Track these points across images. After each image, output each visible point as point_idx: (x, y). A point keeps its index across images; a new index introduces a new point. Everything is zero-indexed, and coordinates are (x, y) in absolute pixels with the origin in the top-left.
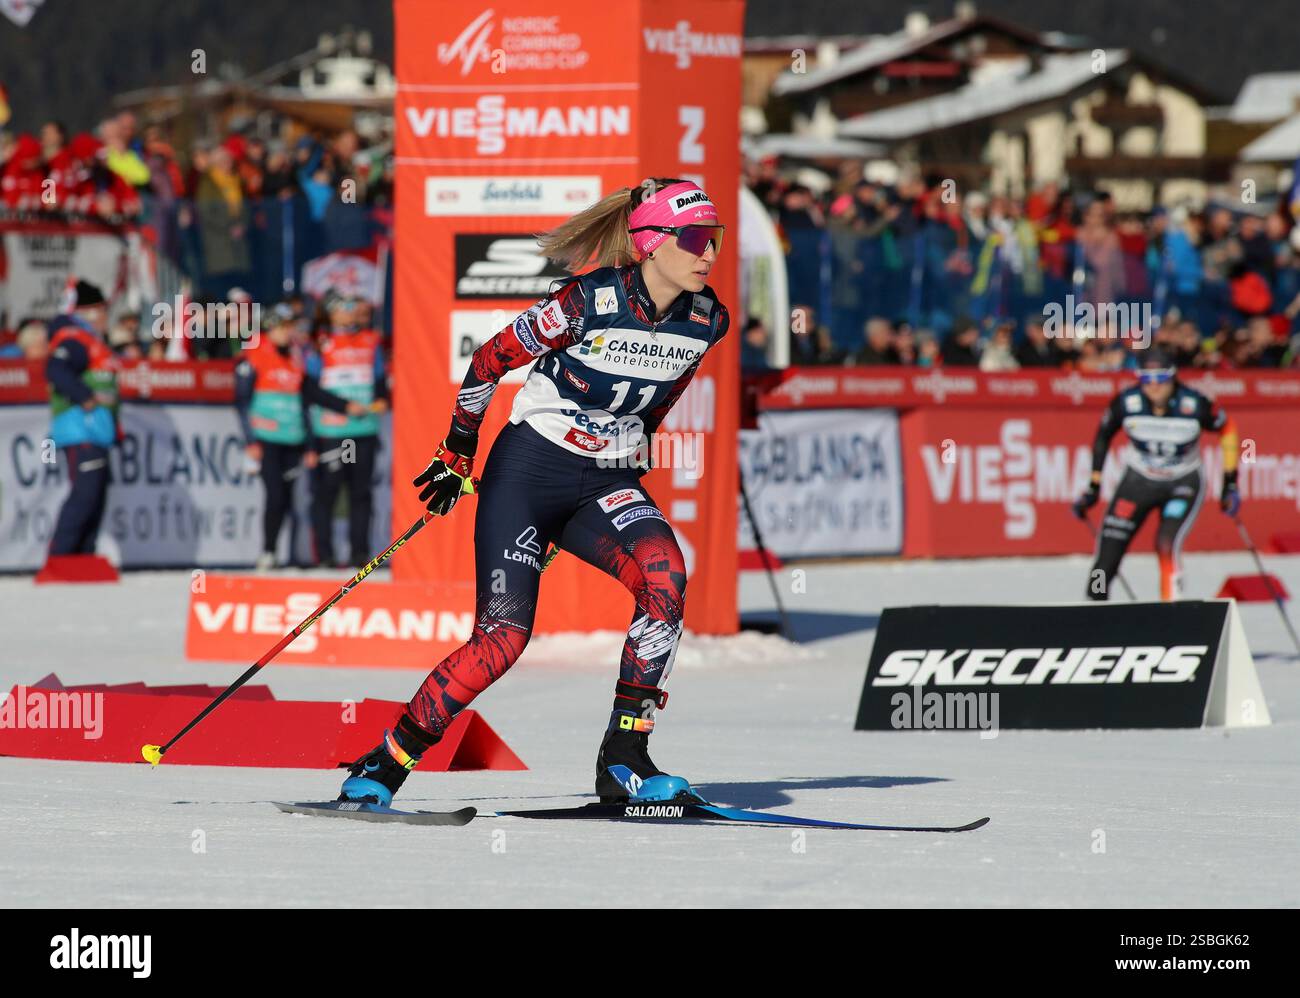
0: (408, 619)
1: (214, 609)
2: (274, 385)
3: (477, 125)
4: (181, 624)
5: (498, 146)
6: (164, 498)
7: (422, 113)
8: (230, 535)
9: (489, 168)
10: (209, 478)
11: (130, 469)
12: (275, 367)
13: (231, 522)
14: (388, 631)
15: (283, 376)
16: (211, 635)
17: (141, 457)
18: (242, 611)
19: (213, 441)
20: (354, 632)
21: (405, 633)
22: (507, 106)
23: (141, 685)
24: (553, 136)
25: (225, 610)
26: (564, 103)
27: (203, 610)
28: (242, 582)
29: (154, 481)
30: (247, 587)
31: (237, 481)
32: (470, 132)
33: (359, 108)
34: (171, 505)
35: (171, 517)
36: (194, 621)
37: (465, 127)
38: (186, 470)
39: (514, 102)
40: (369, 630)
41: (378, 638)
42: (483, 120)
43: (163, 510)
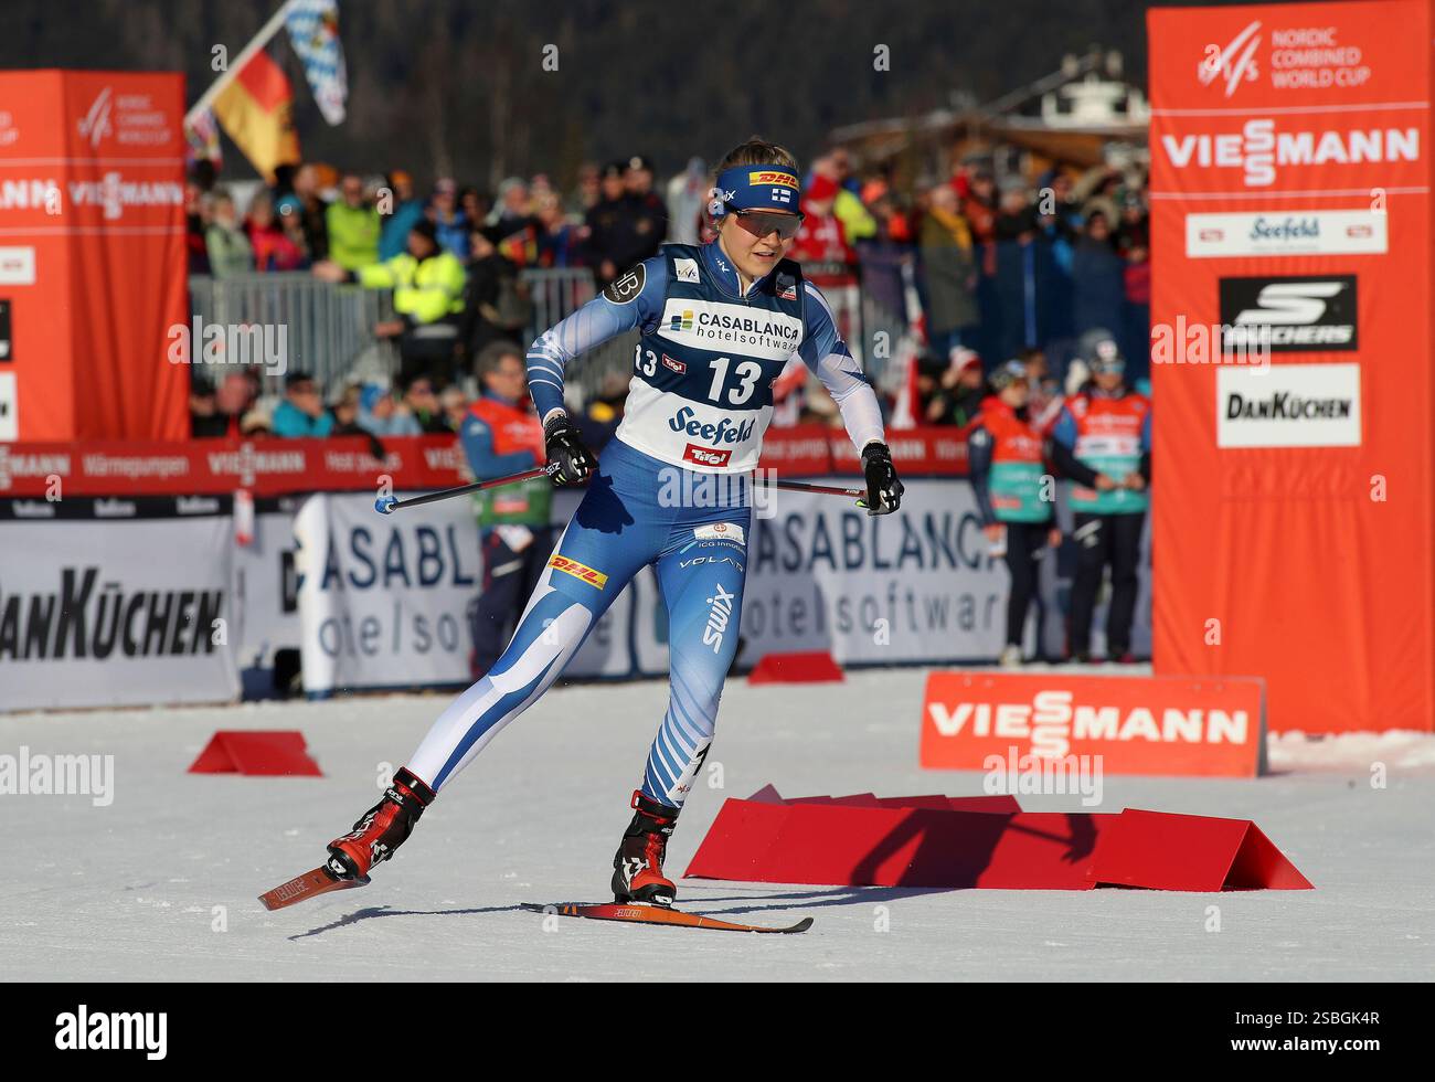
0: (1173, 718)
1: (951, 711)
2: (1014, 455)
3: (1244, 153)
4: (915, 728)
5: (1269, 176)
6: (893, 585)
7: (1180, 143)
8: (968, 627)
9: (1258, 203)
10: (943, 560)
11: (854, 553)
12: (1016, 434)
13: (970, 612)
14: (1151, 733)
15: (1024, 443)
16: (948, 739)
17: (866, 539)
18: (983, 712)
19: (948, 519)
20: (1111, 734)
21: (1170, 735)
22: (1276, 132)
23: (870, 796)
24: (1331, 162)
25: (963, 711)
26: (1344, 128)
27: (938, 711)
28: (984, 677)
29: (881, 565)
30: (989, 683)
31: (975, 565)
32: (1236, 161)
33: (1109, 138)
34: (900, 593)
35: (901, 606)
36: (928, 723)
37: (1229, 155)
38: (917, 553)
39: (1285, 126)
40: (1128, 732)
41: (1139, 740)
42: (1250, 147)
43: (892, 599)
